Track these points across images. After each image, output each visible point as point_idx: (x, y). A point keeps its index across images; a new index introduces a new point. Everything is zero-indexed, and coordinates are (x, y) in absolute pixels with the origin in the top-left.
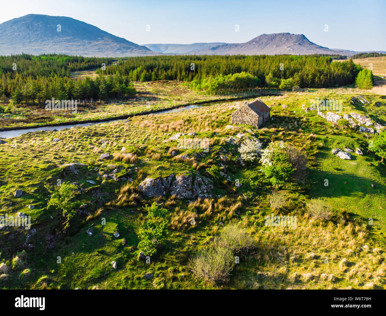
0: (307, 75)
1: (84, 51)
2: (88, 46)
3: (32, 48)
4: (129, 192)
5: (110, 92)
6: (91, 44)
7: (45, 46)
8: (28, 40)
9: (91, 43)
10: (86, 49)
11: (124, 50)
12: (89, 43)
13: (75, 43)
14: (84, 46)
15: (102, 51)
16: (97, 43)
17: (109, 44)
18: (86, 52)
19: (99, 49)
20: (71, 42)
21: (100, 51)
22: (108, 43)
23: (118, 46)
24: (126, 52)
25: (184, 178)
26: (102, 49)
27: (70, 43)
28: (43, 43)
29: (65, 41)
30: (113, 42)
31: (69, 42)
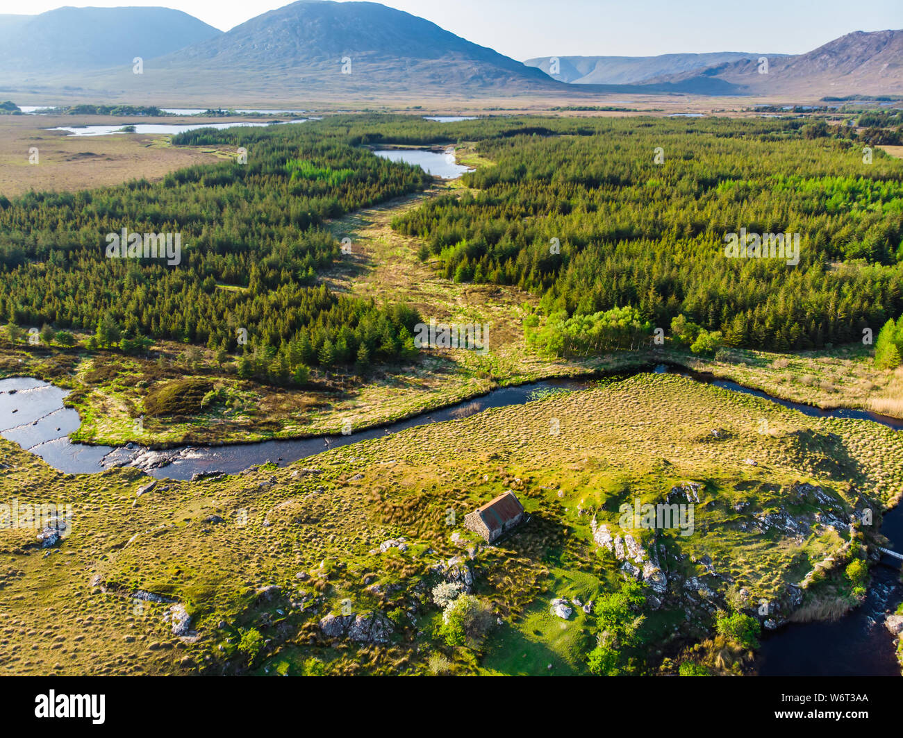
0: (762, 322)
1: (400, 81)
2: (409, 70)
3: (299, 76)
4: (309, 629)
5: (377, 350)
6: (419, 66)
7: (323, 72)
8: (292, 60)
9: (417, 63)
10: (407, 76)
11: (488, 80)
12: (414, 63)
13: (384, 64)
14: (401, 69)
15: (440, 82)
16: (430, 62)
17: (455, 65)
18: (405, 85)
19: (433, 77)
20: (374, 62)
21: (434, 83)
22: (453, 62)
23: (475, 69)
24: (492, 84)
25: (363, 620)
26: (440, 77)
27: (373, 65)
28: (321, 65)
29: (363, 60)
30: (466, 59)
31: (373, 61)
